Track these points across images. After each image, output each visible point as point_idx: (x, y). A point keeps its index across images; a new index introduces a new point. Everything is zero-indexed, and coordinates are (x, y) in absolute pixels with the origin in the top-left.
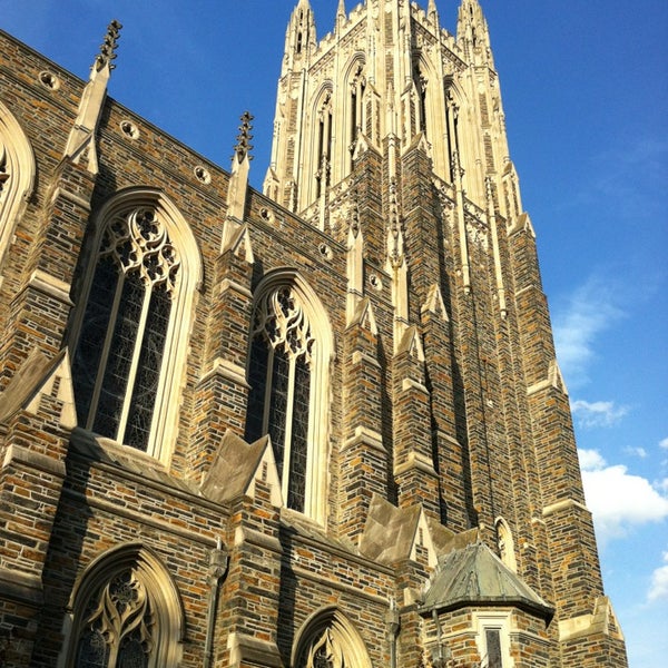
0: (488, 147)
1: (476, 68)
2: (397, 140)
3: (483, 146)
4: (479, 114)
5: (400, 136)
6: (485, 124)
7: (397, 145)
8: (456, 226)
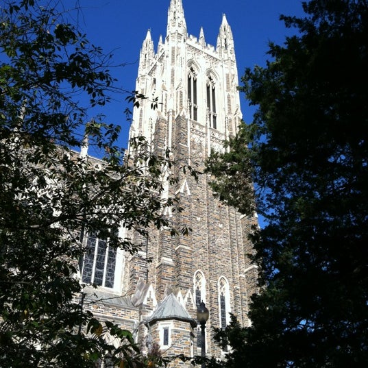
0: (229, 101)
1: (225, 61)
2: (173, 112)
3: (226, 101)
4: (225, 85)
5: (175, 110)
6: (228, 89)
7: (173, 114)
8: (206, 146)
